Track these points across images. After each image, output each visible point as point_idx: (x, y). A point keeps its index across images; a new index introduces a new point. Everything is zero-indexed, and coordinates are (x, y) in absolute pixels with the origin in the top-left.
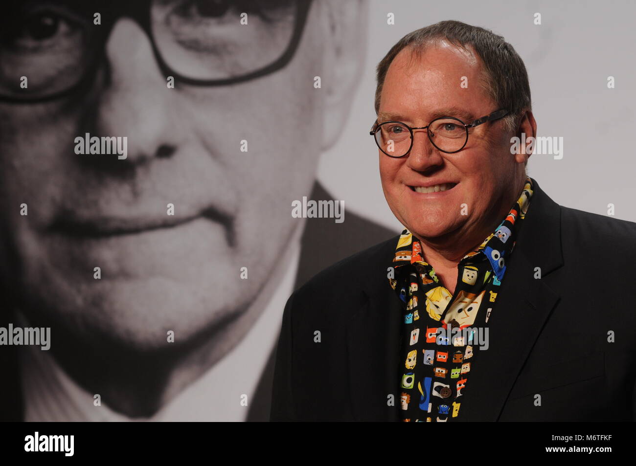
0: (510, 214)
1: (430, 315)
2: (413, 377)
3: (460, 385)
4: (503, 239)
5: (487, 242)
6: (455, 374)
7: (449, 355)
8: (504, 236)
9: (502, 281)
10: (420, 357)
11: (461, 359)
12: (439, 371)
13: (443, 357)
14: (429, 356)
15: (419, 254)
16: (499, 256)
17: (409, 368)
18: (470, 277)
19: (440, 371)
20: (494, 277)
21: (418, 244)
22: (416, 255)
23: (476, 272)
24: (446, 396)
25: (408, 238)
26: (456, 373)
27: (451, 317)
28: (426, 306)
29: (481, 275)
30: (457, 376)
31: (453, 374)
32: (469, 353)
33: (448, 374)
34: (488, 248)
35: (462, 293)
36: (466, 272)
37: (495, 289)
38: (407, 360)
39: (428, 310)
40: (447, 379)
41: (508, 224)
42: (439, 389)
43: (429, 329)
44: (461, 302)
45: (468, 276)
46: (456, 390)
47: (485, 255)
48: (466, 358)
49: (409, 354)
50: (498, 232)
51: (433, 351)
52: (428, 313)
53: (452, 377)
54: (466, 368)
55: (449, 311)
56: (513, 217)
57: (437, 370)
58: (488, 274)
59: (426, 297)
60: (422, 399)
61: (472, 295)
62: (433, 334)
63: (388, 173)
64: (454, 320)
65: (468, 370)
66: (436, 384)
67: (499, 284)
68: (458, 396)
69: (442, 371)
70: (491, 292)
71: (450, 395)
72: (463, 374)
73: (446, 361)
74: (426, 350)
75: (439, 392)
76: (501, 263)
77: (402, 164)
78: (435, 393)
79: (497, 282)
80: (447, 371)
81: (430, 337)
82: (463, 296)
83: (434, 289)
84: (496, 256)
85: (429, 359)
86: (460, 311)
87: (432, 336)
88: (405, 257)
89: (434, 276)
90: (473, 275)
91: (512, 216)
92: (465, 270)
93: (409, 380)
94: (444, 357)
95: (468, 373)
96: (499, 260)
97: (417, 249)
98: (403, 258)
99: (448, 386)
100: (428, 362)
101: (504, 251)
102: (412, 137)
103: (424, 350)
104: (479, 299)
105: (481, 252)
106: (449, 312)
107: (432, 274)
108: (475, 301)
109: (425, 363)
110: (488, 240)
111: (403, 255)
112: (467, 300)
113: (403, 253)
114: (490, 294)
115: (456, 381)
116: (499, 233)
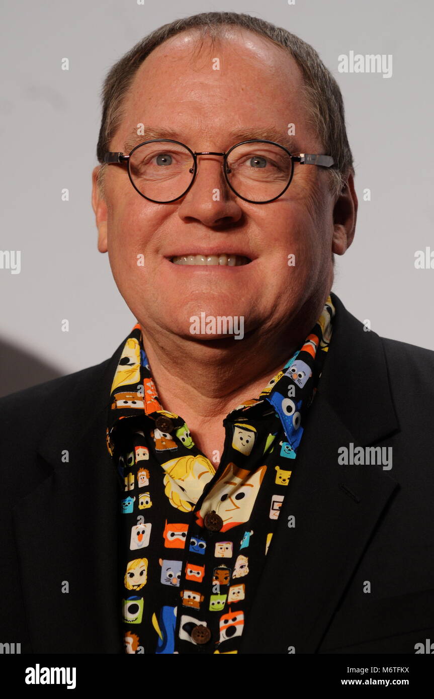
0: (309, 341)
1: (171, 501)
2: (140, 603)
3: (226, 622)
4: (299, 380)
5: (273, 384)
6: (216, 603)
7: (206, 571)
8: (300, 376)
9: (297, 451)
10: (154, 572)
11: (226, 578)
12: (189, 597)
13: (196, 573)
14: (171, 571)
15: (156, 398)
16: (294, 409)
17: (130, 588)
18: (244, 442)
19: (192, 597)
20: (281, 443)
21: (152, 383)
22: (151, 401)
23: (253, 433)
24: (203, 640)
25: (133, 371)
26: (219, 603)
27: (211, 506)
28: (165, 487)
29: (260, 439)
30: (221, 607)
31: (213, 604)
32: (242, 567)
33: (205, 603)
34: (277, 395)
35: (231, 467)
36: (237, 433)
37: (286, 464)
38: (128, 576)
39: (168, 492)
40: (203, 611)
41: (305, 357)
42: (189, 627)
43: (169, 525)
44: (228, 482)
45: (241, 439)
46: (218, 630)
47: (272, 407)
48: (238, 576)
49: (130, 564)
50: (290, 369)
51: (180, 564)
52: (168, 498)
53: (211, 609)
54: (237, 594)
55: (208, 496)
56: (314, 347)
57: (187, 594)
58: (270, 438)
59: (163, 471)
60: (160, 644)
61: (245, 472)
62: (176, 533)
63: (140, 230)
64: (214, 512)
65: (242, 596)
66: (185, 619)
67: (293, 455)
68: (222, 640)
69: (194, 598)
70: (277, 468)
71: (208, 640)
72: (232, 603)
73: (200, 581)
74: (165, 561)
75: (190, 633)
76: (297, 419)
77: (166, 216)
78: (183, 635)
79: (288, 452)
80: (203, 597)
81: (170, 538)
82: (231, 474)
83: (178, 459)
84: (289, 409)
85: (170, 576)
86: (224, 498)
87: (175, 537)
88: (134, 403)
89: (185, 437)
90: (248, 439)
91: (311, 346)
92: (237, 430)
93: (133, 610)
94: (198, 573)
95: (241, 601)
96: (294, 415)
97: (152, 390)
98: (130, 404)
99: (204, 624)
100: (168, 580)
101: (301, 402)
102: (194, 171)
103: (160, 560)
104: (256, 480)
105: (266, 401)
106: (209, 499)
107: (182, 433)
108: (249, 482)
109: (163, 581)
110: (276, 382)
111: (129, 399)
112: (237, 480)
113: (128, 395)
114: (276, 471)
115: (218, 615)
116: (294, 370)
